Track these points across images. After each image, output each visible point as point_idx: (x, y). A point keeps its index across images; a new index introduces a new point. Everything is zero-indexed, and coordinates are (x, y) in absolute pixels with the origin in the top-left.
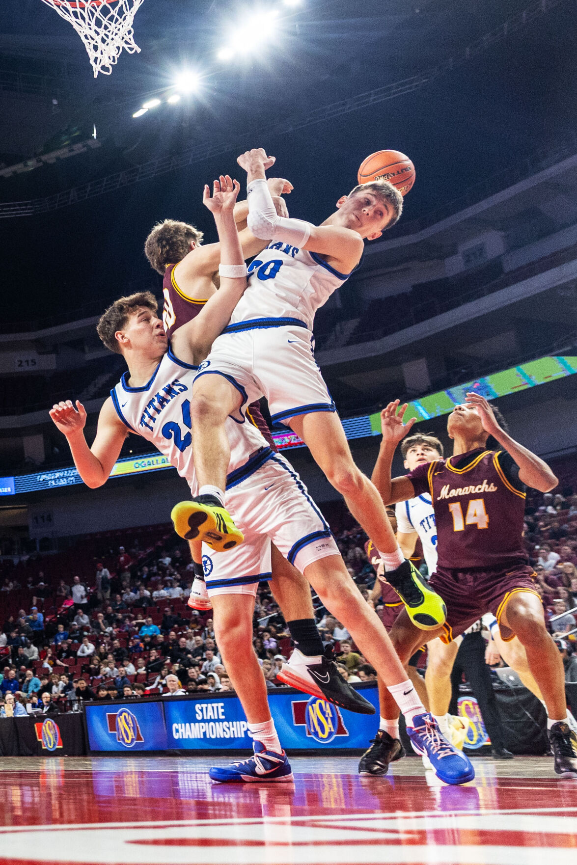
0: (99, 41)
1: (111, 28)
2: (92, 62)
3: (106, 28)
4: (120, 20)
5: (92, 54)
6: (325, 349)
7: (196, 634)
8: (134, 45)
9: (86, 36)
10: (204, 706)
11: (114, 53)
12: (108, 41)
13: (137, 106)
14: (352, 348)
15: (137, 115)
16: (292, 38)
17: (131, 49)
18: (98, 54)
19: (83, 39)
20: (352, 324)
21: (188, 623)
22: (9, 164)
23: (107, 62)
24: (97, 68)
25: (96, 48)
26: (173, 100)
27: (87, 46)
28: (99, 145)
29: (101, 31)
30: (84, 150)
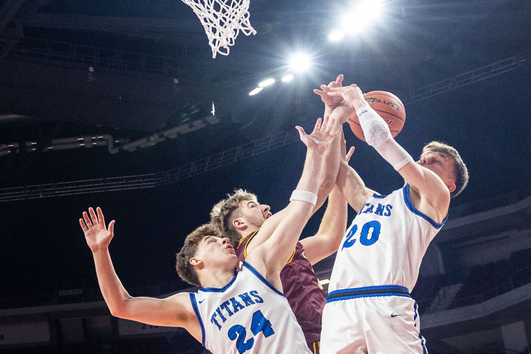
0: (218, 24)
1: (228, 12)
2: (211, 43)
3: (224, 11)
4: (237, 4)
5: (211, 36)
6: (429, 313)
8: (250, 28)
9: (205, 20)
11: (231, 35)
12: (226, 23)
13: (254, 85)
15: (253, 93)
16: (397, 21)
17: (248, 31)
18: (217, 36)
19: (202, 22)
22: (132, 140)
23: (225, 44)
24: (215, 49)
25: (214, 30)
26: (287, 79)
27: (206, 29)
28: (218, 121)
29: (219, 14)
30: (204, 125)
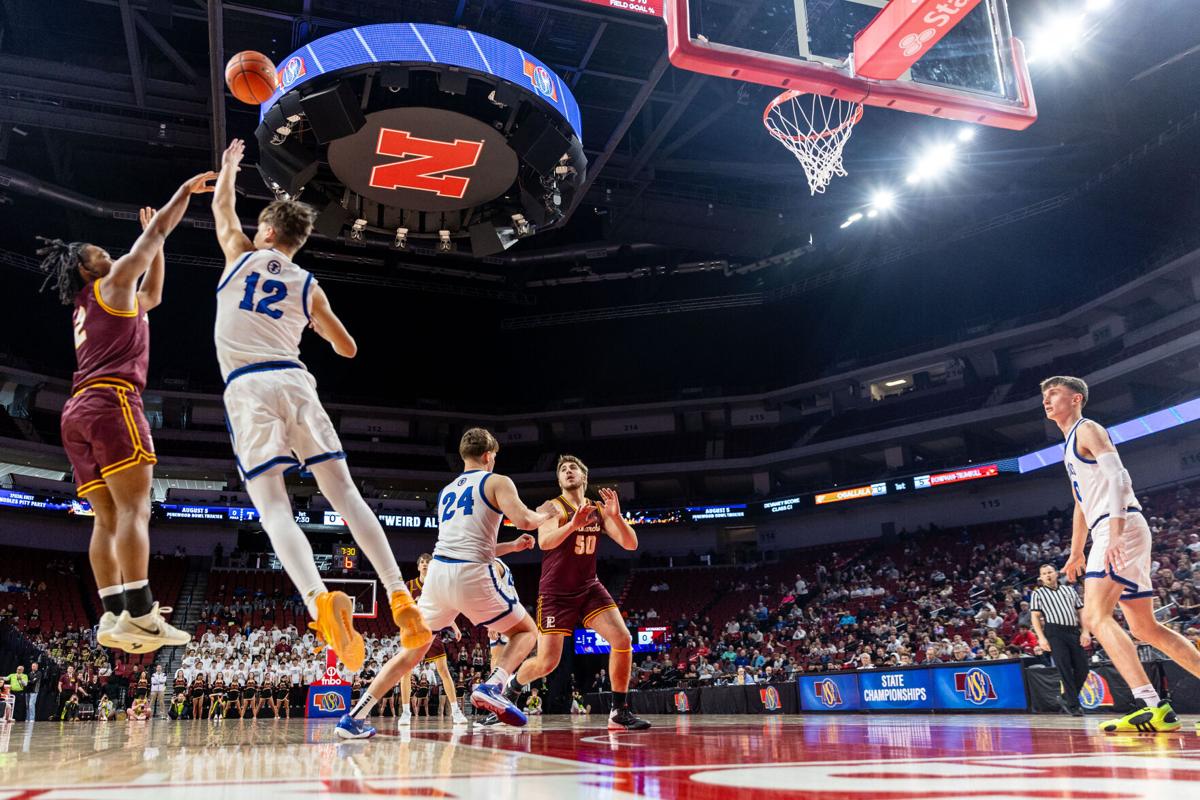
0: (816, 167)
1: (824, 157)
2: (810, 183)
3: (821, 156)
4: (832, 150)
5: (810, 177)
6: (986, 407)
7: (883, 623)
8: (843, 170)
9: (805, 163)
10: (888, 676)
11: (827, 176)
12: (823, 166)
13: (844, 219)
14: (1005, 406)
15: (844, 226)
16: (964, 165)
17: (841, 173)
18: (815, 177)
19: (803, 165)
20: (1005, 389)
21: (877, 615)
22: (744, 264)
23: (821, 183)
24: (813, 188)
25: (813, 172)
26: (872, 214)
27: (806, 170)
28: (814, 249)
29: (817, 159)
30: (803, 253)
